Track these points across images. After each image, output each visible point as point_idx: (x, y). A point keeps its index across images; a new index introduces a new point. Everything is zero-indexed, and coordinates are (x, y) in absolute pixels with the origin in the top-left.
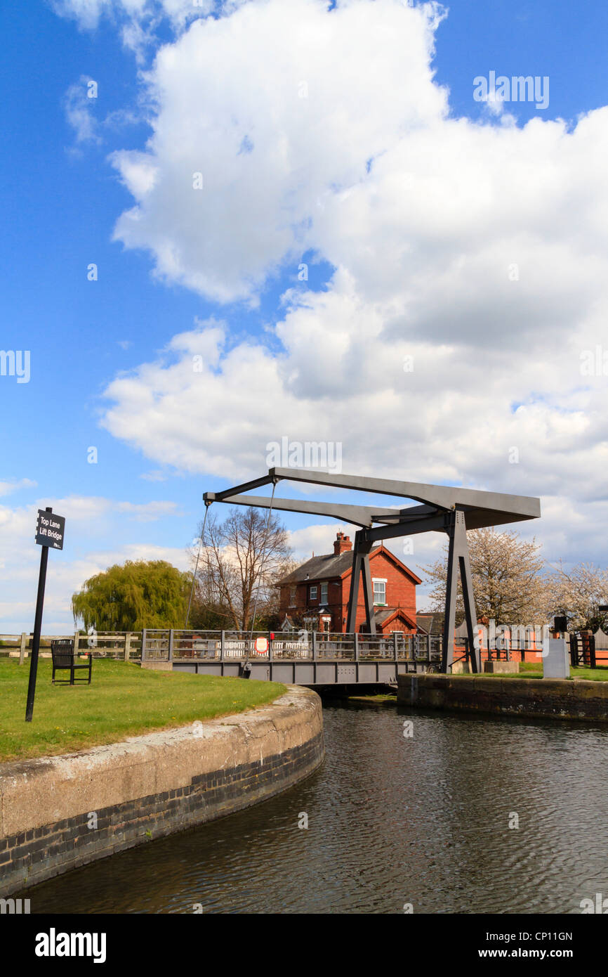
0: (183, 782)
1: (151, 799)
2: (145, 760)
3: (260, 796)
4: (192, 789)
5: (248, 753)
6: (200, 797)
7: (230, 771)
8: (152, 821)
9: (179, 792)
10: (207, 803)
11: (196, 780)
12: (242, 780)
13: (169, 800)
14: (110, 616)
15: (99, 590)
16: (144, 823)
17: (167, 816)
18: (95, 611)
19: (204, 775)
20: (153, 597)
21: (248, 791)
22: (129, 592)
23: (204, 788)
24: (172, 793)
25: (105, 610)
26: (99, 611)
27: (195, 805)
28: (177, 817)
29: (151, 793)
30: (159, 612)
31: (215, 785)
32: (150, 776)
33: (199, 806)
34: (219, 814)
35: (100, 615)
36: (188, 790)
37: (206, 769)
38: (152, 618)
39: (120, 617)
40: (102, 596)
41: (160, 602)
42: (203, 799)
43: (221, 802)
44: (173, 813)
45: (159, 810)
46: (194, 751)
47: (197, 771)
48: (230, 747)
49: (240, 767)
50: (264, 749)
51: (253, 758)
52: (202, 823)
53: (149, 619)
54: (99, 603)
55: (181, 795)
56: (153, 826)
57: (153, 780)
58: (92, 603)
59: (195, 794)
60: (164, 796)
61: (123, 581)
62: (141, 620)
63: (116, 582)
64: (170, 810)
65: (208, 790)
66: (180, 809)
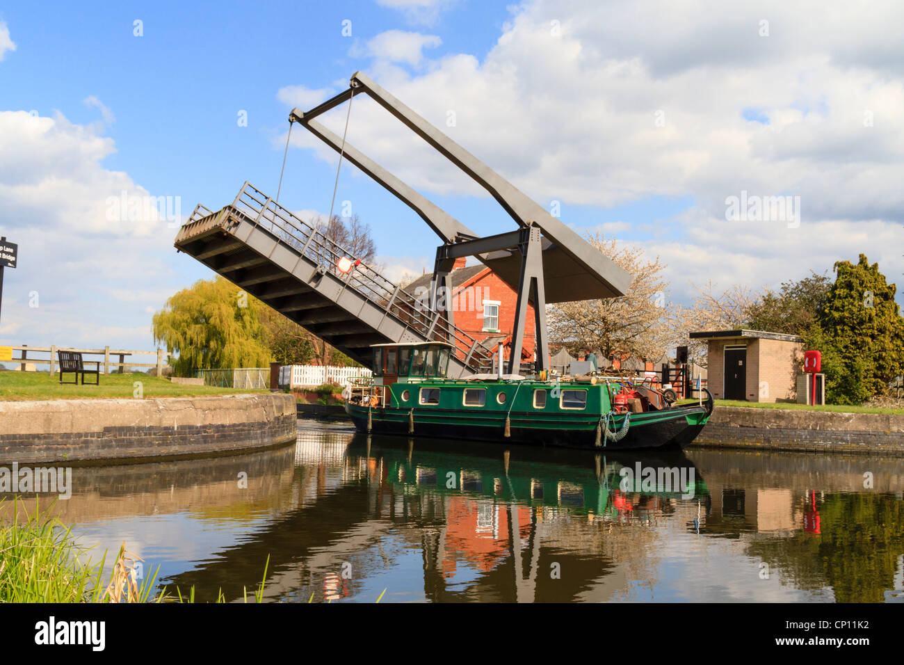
0: (96, 429)
1: (67, 436)
2: (63, 410)
3: (171, 451)
4: (104, 435)
5: (161, 419)
6: (111, 441)
7: (139, 429)
8: (69, 449)
9: (92, 435)
10: (118, 446)
11: (107, 430)
12: (153, 436)
13: (83, 438)
14: (195, 339)
15: (184, 310)
16: (62, 449)
17: (81, 448)
18: (179, 334)
19: (115, 427)
20: (247, 318)
21: (159, 445)
22: (216, 312)
23: (115, 436)
24: (86, 435)
25: (190, 333)
26: (184, 334)
27: (105, 445)
28: (89, 450)
29: (68, 431)
30: (255, 336)
31: (125, 435)
32: (67, 421)
33: (110, 447)
34: (128, 455)
35: (185, 339)
36: (99, 435)
37: (118, 424)
38: (245, 342)
39: (208, 341)
40: (187, 317)
41: (256, 326)
42: (114, 443)
43: (130, 447)
44: (87, 447)
45: (74, 444)
46: (106, 410)
47: (108, 424)
48: (142, 412)
49: (151, 428)
50: (179, 419)
51: (166, 423)
52: (112, 458)
53: (241, 344)
54: (182, 324)
55: (94, 437)
56: (69, 452)
57: (69, 423)
58: (175, 325)
59: (106, 438)
60: (79, 435)
61: (210, 299)
62: (232, 344)
63: (203, 301)
64: (84, 445)
65: (118, 437)
66: (92, 446)
